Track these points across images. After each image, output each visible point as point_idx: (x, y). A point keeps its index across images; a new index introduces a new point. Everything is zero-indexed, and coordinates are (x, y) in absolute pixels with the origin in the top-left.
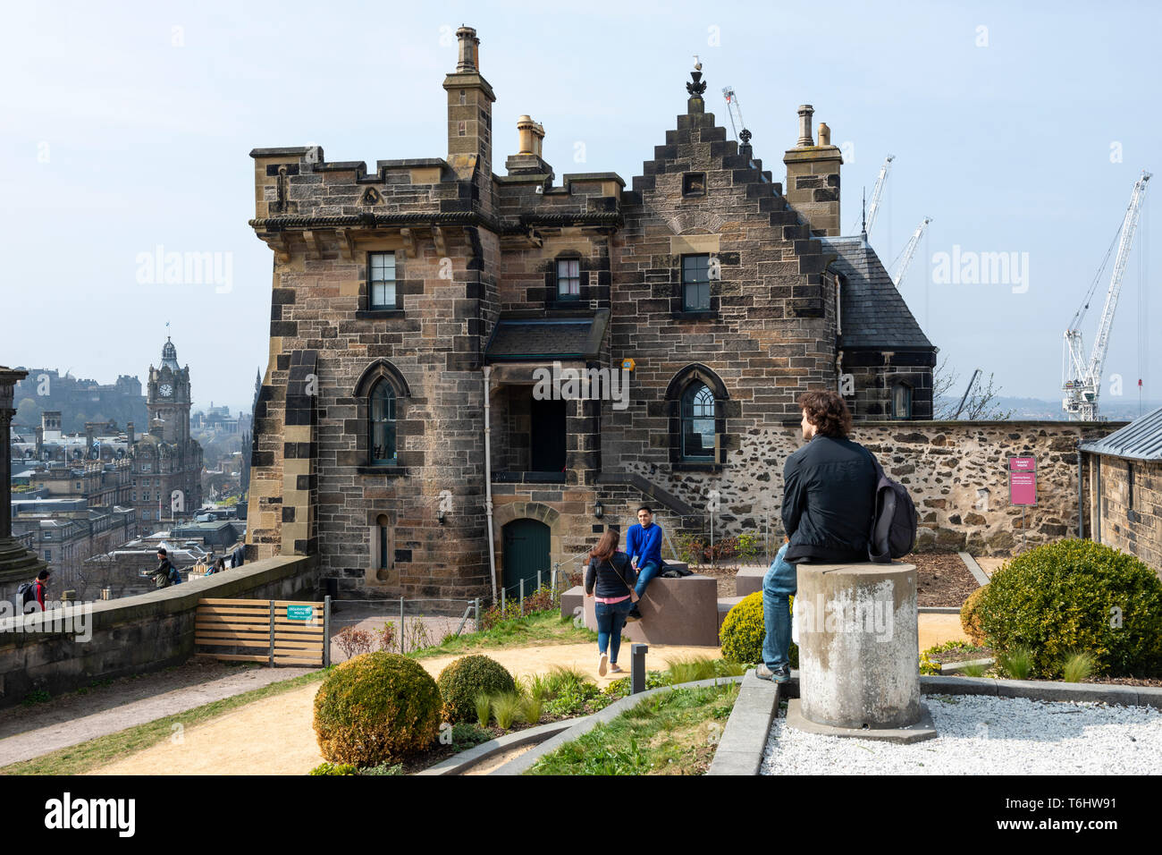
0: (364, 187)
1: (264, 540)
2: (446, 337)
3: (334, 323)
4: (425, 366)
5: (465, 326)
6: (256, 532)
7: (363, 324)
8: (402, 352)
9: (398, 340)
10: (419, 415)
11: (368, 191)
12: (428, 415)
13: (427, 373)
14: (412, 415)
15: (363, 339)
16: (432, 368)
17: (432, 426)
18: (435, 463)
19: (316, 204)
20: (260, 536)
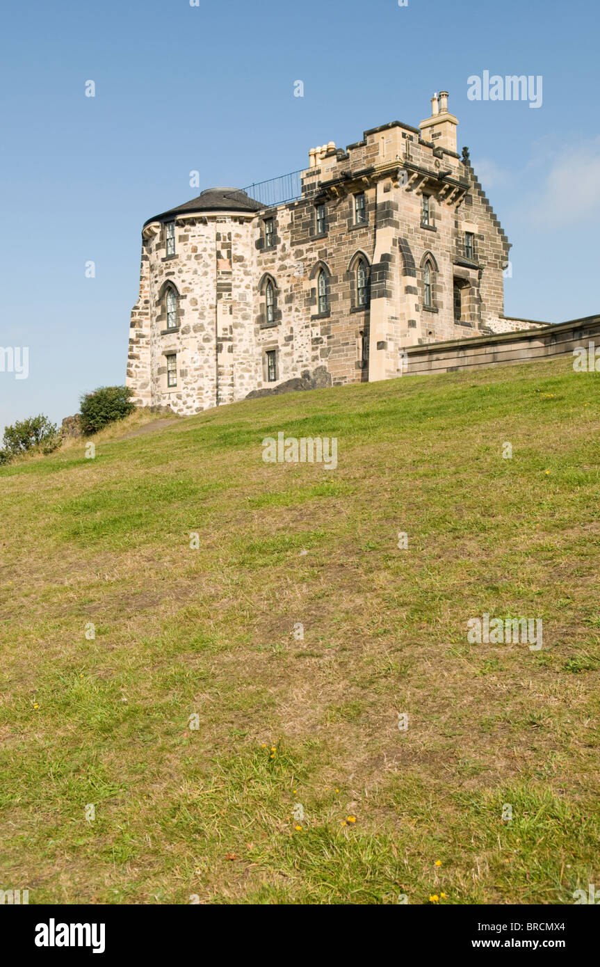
0: (435, 158)
1: (390, 339)
2: (449, 245)
3: (412, 227)
4: (443, 258)
5: (454, 241)
6: (387, 335)
7: (422, 230)
8: (436, 249)
9: (433, 242)
10: (441, 283)
11: (437, 160)
12: (444, 283)
13: (444, 261)
14: (439, 282)
15: (423, 238)
16: (445, 260)
17: (445, 289)
18: (447, 308)
19: (419, 160)
20: (388, 337)
